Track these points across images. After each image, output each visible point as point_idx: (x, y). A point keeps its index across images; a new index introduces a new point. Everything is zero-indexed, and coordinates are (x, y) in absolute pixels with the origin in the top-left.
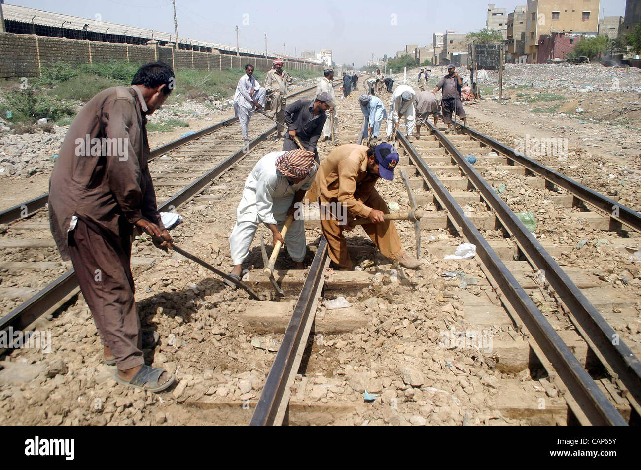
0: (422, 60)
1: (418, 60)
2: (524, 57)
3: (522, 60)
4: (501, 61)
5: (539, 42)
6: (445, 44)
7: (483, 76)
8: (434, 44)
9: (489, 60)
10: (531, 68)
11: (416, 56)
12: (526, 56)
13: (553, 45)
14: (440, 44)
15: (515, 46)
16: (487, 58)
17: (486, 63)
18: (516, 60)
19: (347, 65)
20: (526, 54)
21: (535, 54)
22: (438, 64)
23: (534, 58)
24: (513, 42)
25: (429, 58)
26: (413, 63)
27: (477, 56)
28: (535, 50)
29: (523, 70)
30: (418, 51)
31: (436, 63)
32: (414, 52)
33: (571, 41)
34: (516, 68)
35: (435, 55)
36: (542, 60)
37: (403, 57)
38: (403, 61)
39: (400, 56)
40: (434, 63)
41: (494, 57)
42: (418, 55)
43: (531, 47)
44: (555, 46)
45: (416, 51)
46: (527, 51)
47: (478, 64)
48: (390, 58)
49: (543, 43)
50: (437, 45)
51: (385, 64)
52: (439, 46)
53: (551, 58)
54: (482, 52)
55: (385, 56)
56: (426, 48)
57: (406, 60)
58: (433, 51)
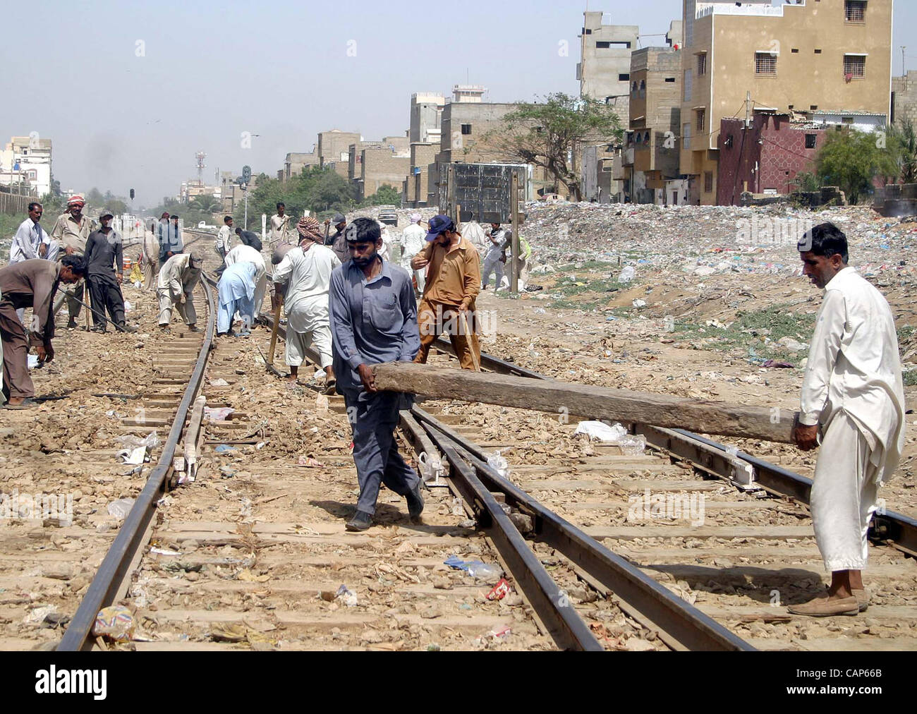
0: (373, 182)
1: (358, 186)
2: (680, 186)
3: (675, 194)
4: (514, 202)
5: (720, 140)
6: (446, 135)
7: (474, 235)
8: (414, 133)
9: (486, 201)
10: (678, 218)
11: (351, 172)
12: (686, 183)
13: (756, 152)
14: (431, 133)
15: (653, 150)
16: (482, 194)
17: (480, 206)
18: (659, 192)
19: (103, 192)
20: (684, 177)
21: (709, 176)
22: (424, 199)
23: (708, 188)
24: (648, 137)
25: (396, 178)
26: (342, 197)
27: (460, 191)
28: (710, 166)
29: (654, 223)
30: (357, 156)
31: (417, 195)
32: (345, 157)
33: (810, 140)
34: (637, 219)
35: (413, 169)
36: (729, 196)
37: (307, 174)
38: (306, 188)
39: (297, 167)
40: (411, 195)
41: (499, 193)
42: (358, 167)
43: (699, 154)
44: (763, 156)
45: (351, 155)
46: (686, 167)
47: (462, 208)
48: (263, 177)
49: (730, 145)
50: (423, 135)
51: (243, 196)
52: (431, 140)
53: (751, 188)
54: (472, 182)
55: (246, 170)
56: (383, 145)
57: (319, 185)
58: (408, 155)
